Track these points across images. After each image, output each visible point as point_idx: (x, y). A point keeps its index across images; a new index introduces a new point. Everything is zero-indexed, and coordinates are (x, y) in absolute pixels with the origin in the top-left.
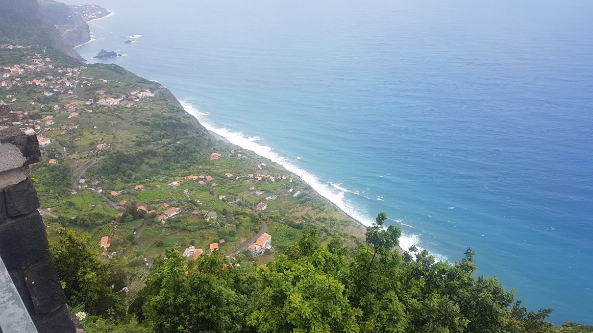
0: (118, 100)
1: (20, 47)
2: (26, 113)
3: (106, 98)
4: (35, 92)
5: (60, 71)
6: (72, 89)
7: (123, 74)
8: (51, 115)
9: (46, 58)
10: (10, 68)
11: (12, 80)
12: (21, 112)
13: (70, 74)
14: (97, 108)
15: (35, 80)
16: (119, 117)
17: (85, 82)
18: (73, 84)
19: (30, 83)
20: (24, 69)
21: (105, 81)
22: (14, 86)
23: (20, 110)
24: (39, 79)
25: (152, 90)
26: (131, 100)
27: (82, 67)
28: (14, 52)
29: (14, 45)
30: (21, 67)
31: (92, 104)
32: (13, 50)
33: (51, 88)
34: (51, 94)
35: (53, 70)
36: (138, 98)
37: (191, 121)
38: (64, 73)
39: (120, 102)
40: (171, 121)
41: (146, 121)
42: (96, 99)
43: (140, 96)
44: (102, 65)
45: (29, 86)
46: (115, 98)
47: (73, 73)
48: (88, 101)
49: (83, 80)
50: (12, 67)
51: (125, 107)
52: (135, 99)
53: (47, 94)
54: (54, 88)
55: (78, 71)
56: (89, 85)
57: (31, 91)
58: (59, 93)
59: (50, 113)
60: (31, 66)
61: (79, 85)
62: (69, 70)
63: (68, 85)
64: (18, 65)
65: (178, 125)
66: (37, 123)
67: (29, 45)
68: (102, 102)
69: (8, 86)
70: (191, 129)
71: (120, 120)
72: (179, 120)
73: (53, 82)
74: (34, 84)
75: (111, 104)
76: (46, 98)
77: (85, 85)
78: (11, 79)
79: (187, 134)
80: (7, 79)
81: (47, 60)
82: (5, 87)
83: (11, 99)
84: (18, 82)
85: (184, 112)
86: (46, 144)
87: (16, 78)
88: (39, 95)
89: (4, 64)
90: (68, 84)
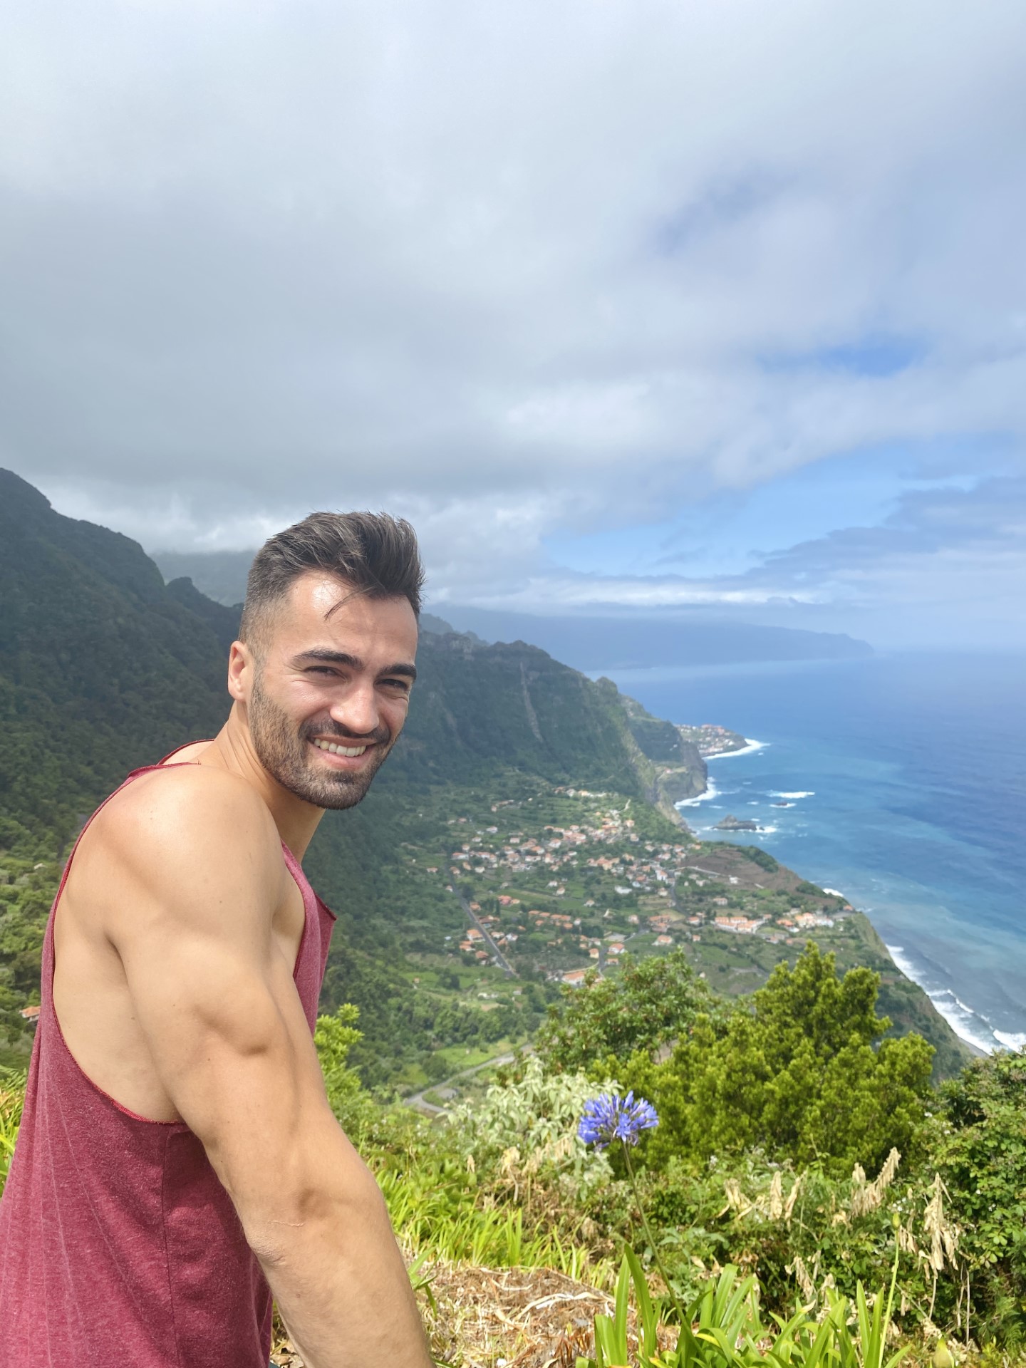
0: (755, 924)
1: (586, 795)
2: (577, 922)
3: (730, 916)
4: (599, 882)
5: (649, 848)
6: (667, 887)
8: (621, 933)
9: (628, 819)
10: (563, 831)
11: (564, 853)
12: (569, 918)
13: (666, 857)
14: (711, 932)
15: (602, 859)
16: (754, 962)
17: (693, 877)
18: (669, 876)
19: (593, 863)
20: (587, 835)
21: (733, 880)
22: (564, 865)
23: (570, 914)
24: (608, 859)
25: (829, 913)
26: (782, 927)
27: (690, 846)
28: (575, 803)
30: (582, 832)
31: (700, 925)
32: (575, 799)
33: (628, 880)
34: (627, 891)
35: (637, 843)
36: (797, 925)
38: (656, 853)
39: (760, 928)
42: (711, 916)
43: (802, 921)
45: (591, 869)
46: (749, 918)
47: (673, 855)
48: (694, 915)
49: (690, 872)
50: (567, 828)
51: (768, 941)
52: (792, 926)
53: (619, 890)
54: (634, 880)
55: (682, 852)
56: (701, 883)
57: (593, 878)
58: (640, 892)
59: (620, 929)
60: (599, 832)
61: (681, 881)
62: (665, 847)
63: (659, 878)
64: (577, 827)
66: (594, 946)
68: (722, 923)
69: (555, 864)
71: (755, 969)
73: (634, 868)
74: (601, 868)
75: (740, 929)
76: (618, 898)
77: (692, 882)
78: (562, 851)
80: (555, 851)
81: (630, 823)
82: (550, 865)
83: (555, 889)
84: (573, 858)
87: (571, 850)
88: (605, 889)
89: (554, 823)
90: (661, 876)
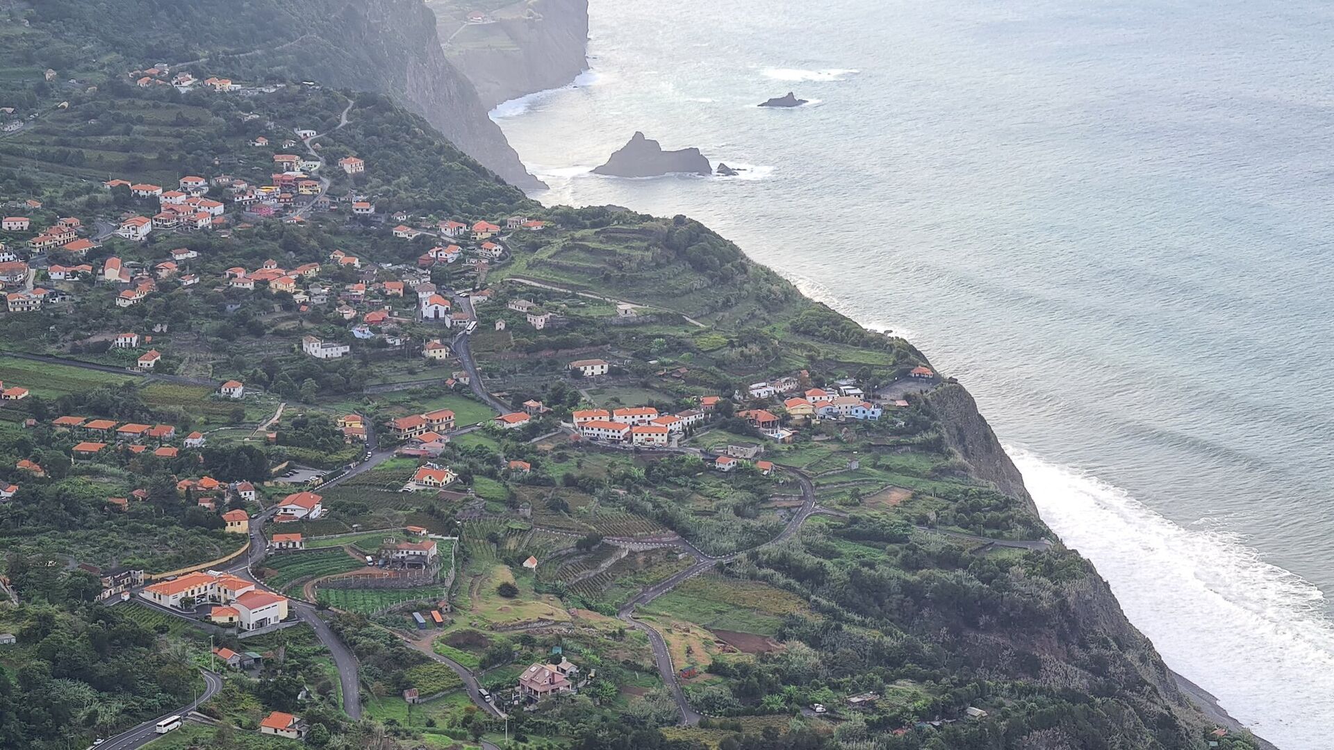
0: (678, 423)
1: (228, 85)
3: (614, 405)
4: (257, 331)
5: (402, 233)
7: (724, 279)
8: (316, 464)
9: (344, 155)
10: (159, 191)
11: (160, 255)
12: (170, 432)
13: (450, 254)
14: (560, 452)
15: (270, 268)
16: (667, 522)
17: (520, 305)
18: (454, 308)
19: (244, 280)
20: (227, 202)
21: (626, 308)
22: (164, 287)
23: (172, 419)
24: (289, 267)
25: (870, 384)
26: (746, 430)
27: (515, 221)
28: (191, 113)
29: (198, 74)
30: (215, 194)
31: (532, 430)
32: (194, 100)
33: (341, 322)
34: (337, 351)
35: (365, 220)
36: (785, 420)
37: (1071, 589)
38: (424, 244)
39: (688, 432)
40: (949, 576)
41: (811, 561)
42: (563, 403)
43: (798, 410)
44: (625, 216)
45: (237, 295)
46: (661, 409)
47: (469, 247)
48: (515, 409)
49: (514, 293)
50: (172, 186)
51: (708, 466)
52: (772, 425)
53: (315, 349)
54: (356, 321)
55: (494, 239)
56: (539, 322)
58: (375, 351)
59: (312, 454)
60: (262, 192)
61: (486, 318)
62: (448, 230)
63: (428, 312)
64: (202, 182)
65: (989, 606)
66: (239, 503)
67: (271, 79)
68: (591, 424)
69: (133, 285)
70: (1062, 637)
71: (669, 537)
72: (996, 575)
73: (359, 290)
74: (262, 289)
75: (638, 439)
76: (309, 370)
77: (519, 325)
78: (152, 250)
79: (1034, 667)
81: (352, 166)
82: (114, 289)
83: (131, 357)
84: (184, 266)
85: (1037, 530)
86: (261, 623)
87: (179, 247)
88: (274, 350)
89: (134, 169)
90: (430, 305)
